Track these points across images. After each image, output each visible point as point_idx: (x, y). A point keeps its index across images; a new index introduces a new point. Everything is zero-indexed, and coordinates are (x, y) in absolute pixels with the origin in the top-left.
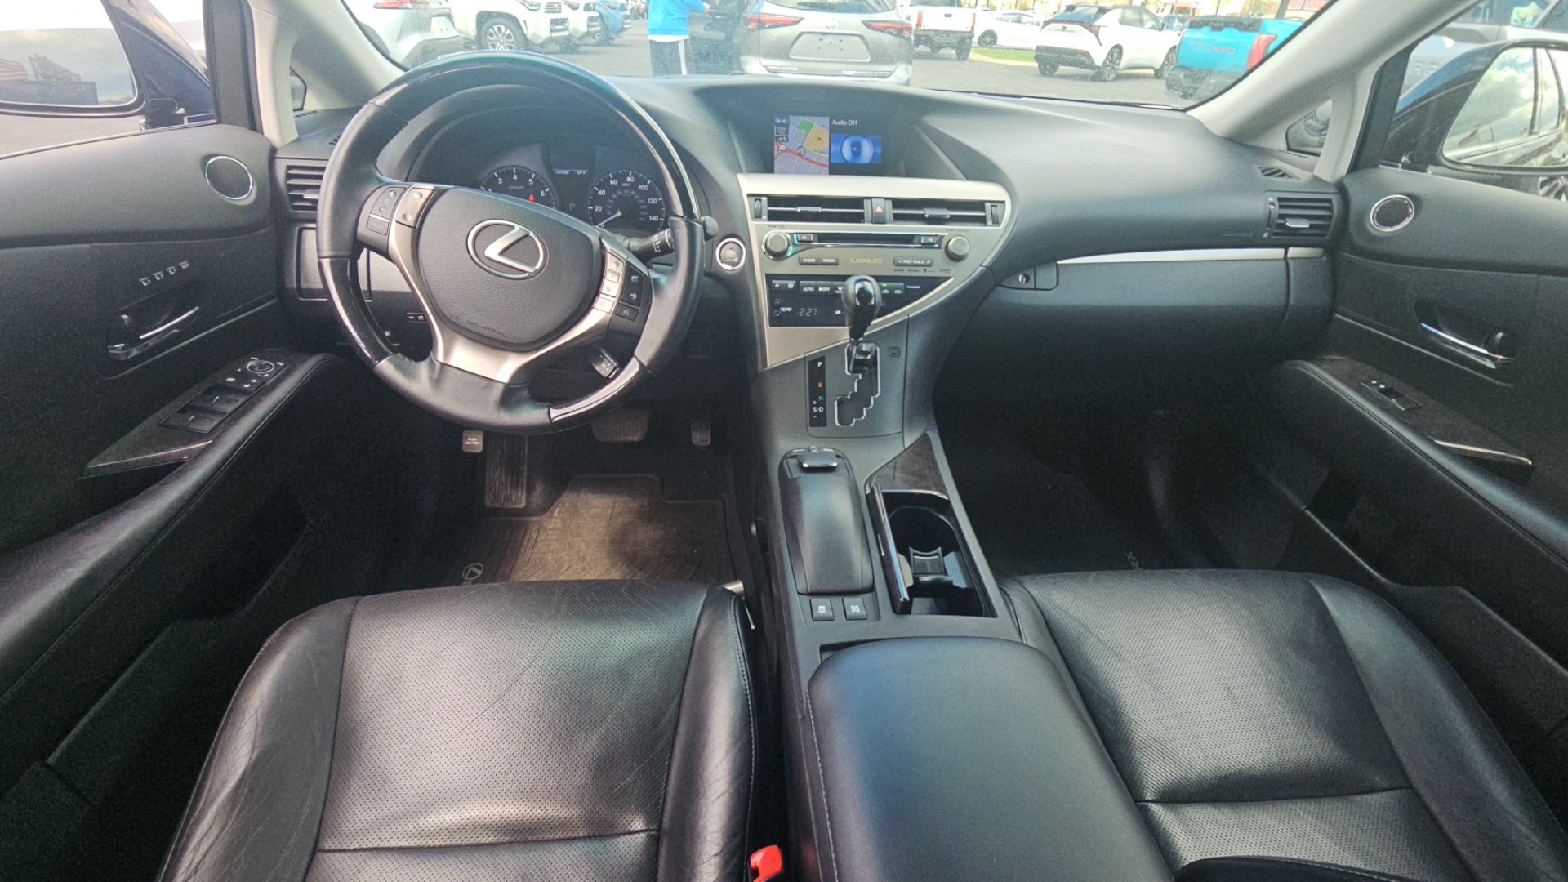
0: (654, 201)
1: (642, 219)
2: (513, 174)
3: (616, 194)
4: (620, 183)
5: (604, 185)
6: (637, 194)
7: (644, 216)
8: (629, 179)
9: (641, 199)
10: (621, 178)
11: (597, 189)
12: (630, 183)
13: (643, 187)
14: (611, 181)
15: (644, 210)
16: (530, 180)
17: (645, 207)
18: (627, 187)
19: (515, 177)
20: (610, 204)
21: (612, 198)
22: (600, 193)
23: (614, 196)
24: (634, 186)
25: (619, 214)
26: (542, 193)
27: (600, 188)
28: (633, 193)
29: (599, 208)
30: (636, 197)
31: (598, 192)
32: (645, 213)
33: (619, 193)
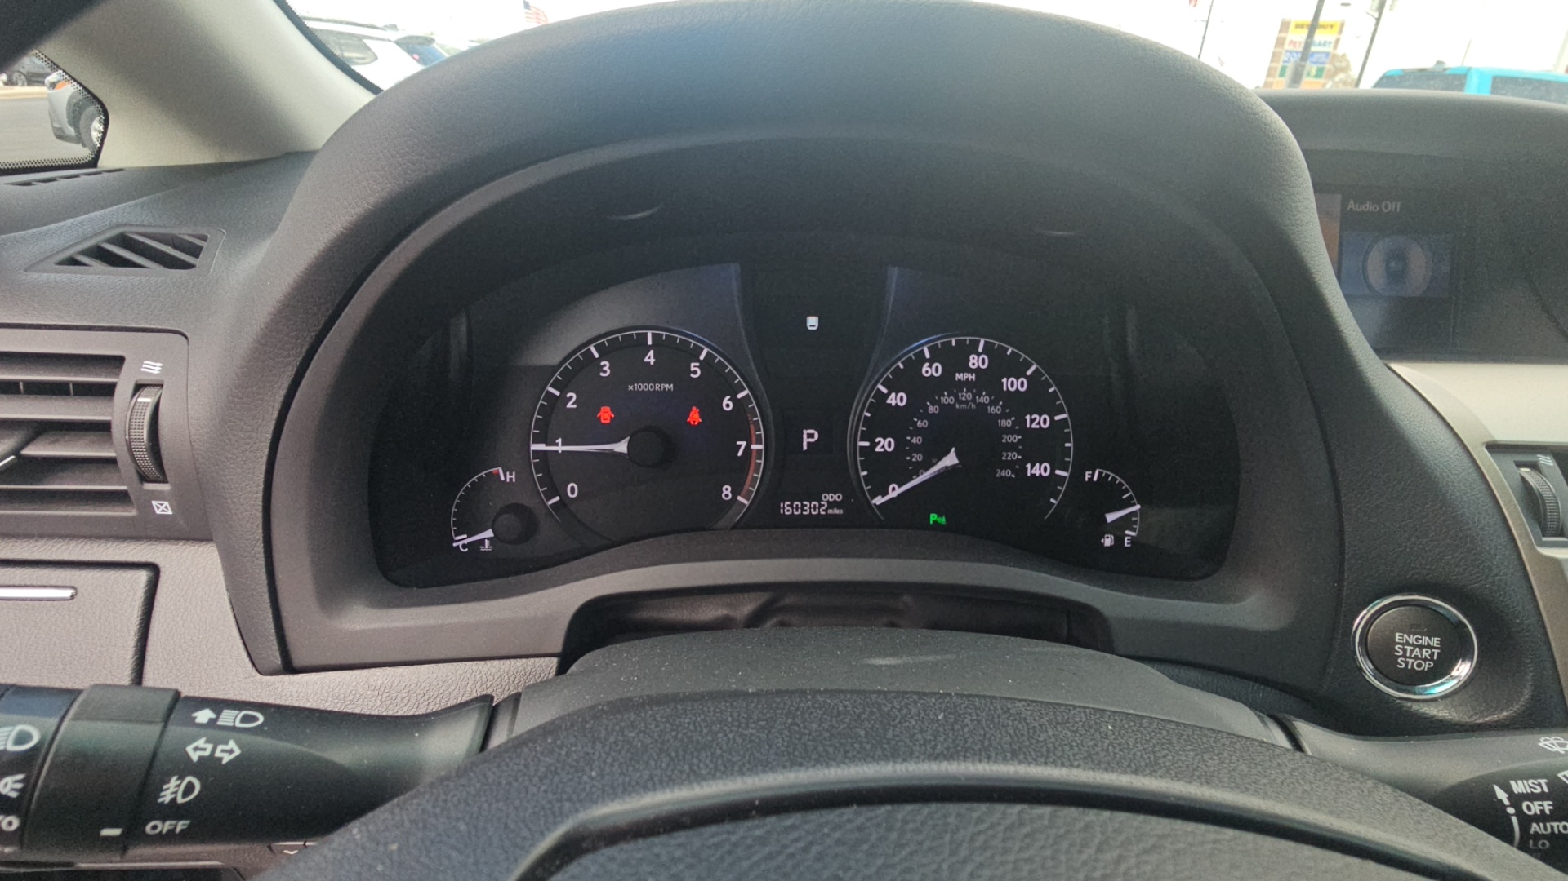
0: (1039, 421)
1: (1006, 473)
2: (649, 348)
3: (938, 403)
4: (948, 373)
5: (907, 379)
6: (993, 403)
7: (1009, 465)
8: (974, 361)
9: (1004, 416)
10: (954, 359)
11: (885, 391)
12: (978, 371)
13: (1013, 384)
14: (925, 367)
15: (1011, 447)
16: (694, 366)
17: (1015, 438)
18: (967, 382)
19: (650, 358)
20: (919, 432)
21: (925, 416)
22: (893, 400)
23: (932, 409)
24: (988, 380)
25: (951, 460)
26: (727, 404)
27: (893, 387)
28: (984, 399)
29: (885, 444)
30: (992, 410)
31: (888, 395)
32: (1014, 456)
33: (946, 400)
